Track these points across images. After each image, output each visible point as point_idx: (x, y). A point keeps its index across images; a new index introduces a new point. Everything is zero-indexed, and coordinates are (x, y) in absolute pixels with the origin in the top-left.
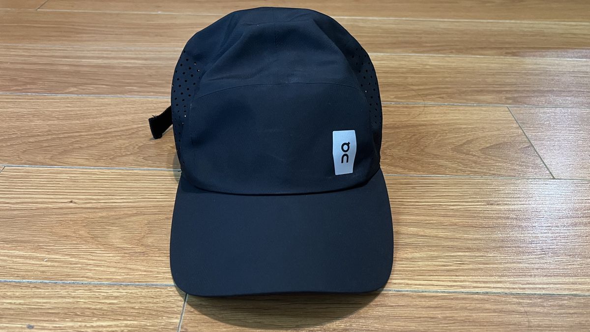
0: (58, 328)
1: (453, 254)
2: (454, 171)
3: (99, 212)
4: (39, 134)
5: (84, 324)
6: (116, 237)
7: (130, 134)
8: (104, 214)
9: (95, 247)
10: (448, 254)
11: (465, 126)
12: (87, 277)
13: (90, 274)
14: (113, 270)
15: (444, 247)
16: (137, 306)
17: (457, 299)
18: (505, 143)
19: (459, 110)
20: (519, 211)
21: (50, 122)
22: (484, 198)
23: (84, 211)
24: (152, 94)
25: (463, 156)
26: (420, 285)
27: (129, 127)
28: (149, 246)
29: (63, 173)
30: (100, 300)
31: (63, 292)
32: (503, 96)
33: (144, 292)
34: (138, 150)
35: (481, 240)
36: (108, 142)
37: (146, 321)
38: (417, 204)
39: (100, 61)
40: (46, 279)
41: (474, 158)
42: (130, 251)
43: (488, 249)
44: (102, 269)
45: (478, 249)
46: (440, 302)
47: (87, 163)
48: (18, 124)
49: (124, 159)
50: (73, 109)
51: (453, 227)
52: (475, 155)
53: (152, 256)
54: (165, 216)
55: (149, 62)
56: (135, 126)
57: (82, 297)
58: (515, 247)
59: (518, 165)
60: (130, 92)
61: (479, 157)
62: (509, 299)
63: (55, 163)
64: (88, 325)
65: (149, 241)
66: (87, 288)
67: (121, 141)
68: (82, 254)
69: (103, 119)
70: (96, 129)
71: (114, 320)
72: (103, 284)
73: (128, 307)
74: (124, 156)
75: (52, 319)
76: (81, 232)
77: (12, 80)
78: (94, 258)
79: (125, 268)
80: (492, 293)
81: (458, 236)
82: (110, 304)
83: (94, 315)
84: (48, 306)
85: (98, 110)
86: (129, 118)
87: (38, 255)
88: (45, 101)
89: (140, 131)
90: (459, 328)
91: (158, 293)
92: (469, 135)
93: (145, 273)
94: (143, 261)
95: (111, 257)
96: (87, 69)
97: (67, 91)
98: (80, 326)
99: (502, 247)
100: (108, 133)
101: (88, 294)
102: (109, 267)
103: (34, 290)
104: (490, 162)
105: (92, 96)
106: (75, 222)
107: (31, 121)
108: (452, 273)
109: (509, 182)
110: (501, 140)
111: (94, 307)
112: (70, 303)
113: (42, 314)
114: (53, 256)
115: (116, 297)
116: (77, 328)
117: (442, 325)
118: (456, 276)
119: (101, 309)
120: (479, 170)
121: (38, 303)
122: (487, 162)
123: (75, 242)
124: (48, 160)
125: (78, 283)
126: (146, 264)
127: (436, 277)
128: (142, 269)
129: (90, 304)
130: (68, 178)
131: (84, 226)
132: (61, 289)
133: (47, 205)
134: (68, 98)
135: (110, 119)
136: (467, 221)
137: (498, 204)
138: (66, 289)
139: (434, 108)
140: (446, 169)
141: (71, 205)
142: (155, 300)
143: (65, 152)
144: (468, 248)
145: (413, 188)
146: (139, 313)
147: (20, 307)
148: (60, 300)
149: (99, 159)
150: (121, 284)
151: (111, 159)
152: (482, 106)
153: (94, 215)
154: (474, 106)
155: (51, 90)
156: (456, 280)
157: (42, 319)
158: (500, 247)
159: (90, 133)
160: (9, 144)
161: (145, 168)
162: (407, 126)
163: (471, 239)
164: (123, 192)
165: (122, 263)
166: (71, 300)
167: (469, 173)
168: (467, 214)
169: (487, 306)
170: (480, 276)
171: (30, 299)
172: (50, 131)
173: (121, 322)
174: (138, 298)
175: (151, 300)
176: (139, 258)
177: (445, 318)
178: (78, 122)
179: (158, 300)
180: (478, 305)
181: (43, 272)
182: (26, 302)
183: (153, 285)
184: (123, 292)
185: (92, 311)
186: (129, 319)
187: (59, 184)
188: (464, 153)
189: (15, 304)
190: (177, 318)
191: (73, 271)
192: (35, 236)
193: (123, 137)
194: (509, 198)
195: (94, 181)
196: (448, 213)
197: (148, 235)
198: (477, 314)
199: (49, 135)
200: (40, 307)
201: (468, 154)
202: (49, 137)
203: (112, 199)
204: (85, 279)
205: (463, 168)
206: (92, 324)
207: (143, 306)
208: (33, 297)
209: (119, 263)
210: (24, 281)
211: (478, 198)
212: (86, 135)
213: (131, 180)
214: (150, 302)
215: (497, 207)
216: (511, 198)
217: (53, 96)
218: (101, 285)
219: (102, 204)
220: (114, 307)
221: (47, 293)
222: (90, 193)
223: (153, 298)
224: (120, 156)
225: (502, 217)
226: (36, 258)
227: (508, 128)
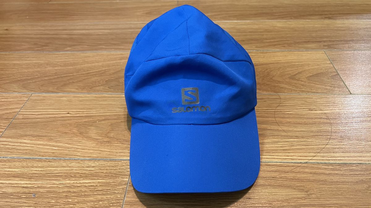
0: (62, 184)
1: (287, 140)
2: (290, 90)
3: (84, 119)
4: (51, 75)
5: (76, 182)
6: (93, 132)
7: (101, 74)
8: (86, 120)
9: (81, 138)
10: (284, 140)
11: (297, 64)
12: (77, 156)
13: (79, 154)
14: (92, 151)
15: (282, 136)
16: (105, 171)
17: (289, 166)
18: (322, 73)
19: (294, 54)
20: (328, 114)
21: (56, 68)
22: (307, 107)
23: (75, 118)
24: (113, 50)
25: (295, 82)
26: (267, 158)
27: (100, 70)
28: (111, 138)
29: (64, 97)
30: (84, 168)
31: (64, 164)
32: (322, 44)
33: (109, 164)
34: (105, 83)
35: (304, 131)
36: (89, 78)
37: (110, 180)
38: (267, 111)
39: (84, 32)
40: (54, 157)
41: (302, 83)
42: (101, 141)
43: (308, 137)
44: (85, 151)
45: (302, 137)
46: (279, 168)
47: (77, 91)
48: (39, 69)
49: (98, 88)
50: (69, 60)
51: (288, 124)
52: (303, 81)
53: (113, 143)
54: (120, 121)
55: (111, 31)
56: (104, 69)
57: (75, 167)
58: (325, 135)
59: (329, 86)
60: (101, 49)
61: (305, 82)
62: (320, 166)
63: (59, 91)
64: (78, 182)
65: (112, 135)
66: (77, 162)
67: (96, 78)
68: (75, 142)
69: (86, 65)
70: (82, 71)
71: (92, 179)
72: (86, 159)
73: (100, 172)
74: (98, 86)
75: (59, 179)
76: (74, 131)
77: (35, 44)
78: (81, 145)
79: (98, 150)
80: (310, 163)
81: (291, 129)
82: (90, 170)
83: (81, 177)
84: (56, 172)
85: (83, 60)
86: (100, 64)
87: (51, 144)
88: (54, 56)
89: (106, 72)
90: (289, 183)
91: (116, 164)
92: (300, 69)
93: (109, 153)
94: (108, 146)
95: (91, 144)
96: (76, 36)
97: (66, 49)
98: (74, 183)
99: (317, 135)
100: (88, 73)
101: (78, 165)
102: (90, 150)
103: (49, 163)
104: (312, 85)
105: (79, 52)
106: (70, 125)
107: (46, 68)
108: (286, 151)
109: (323, 96)
110: (320, 71)
111: (81, 172)
112: (68, 170)
113: (53, 176)
114: (59, 144)
115: (93, 167)
116: (72, 184)
117: (279, 182)
118: (289, 153)
119: (85, 173)
120: (305, 90)
121: (51, 170)
122: (310, 85)
123: (70, 136)
124: (55, 90)
125: (72, 159)
126: (110, 148)
127: (277, 154)
128: (108, 151)
129: (79, 171)
130: (67, 100)
131: (75, 127)
132: (64, 162)
133: (55, 116)
134: (66, 54)
135: (90, 65)
136: (296, 120)
137: (316, 110)
138: (65, 162)
139: (279, 53)
140: (285, 89)
141: (68, 115)
142: (115, 168)
143: (65, 85)
144: (296, 137)
145: (265, 101)
146: (106, 175)
147: (41, 172)
148: (62, 169)
149: (83, 88)
150: (96, 159)
151: (90, 88)
152: (308, 51)
153: (81, 120)
154: (303, 51)
155: (57, 50)
156: (288, 155)
157: (53, 179)
158: (315, 136)
159: (78, 74)
160: (34, 81)
161: (110, 93)
162: (262, 64)
163: (298, 131)
164: (97, 107)
165: (96, 147)
166: (69, 168)
167: (299, 91)
168: (297, 116)
169: (307, 170)
170: (303, 153)
171: (47, 168)
172: (56, 73)
173: (96, 180)
174: (105, 167)
175: (112, 168)
176: (106, 145)
177: (281, 178)
178: (71, 67)
179: (116, 168)
180: (301, 170)
181: (53, 153)
182: (44, 169)
183: (113, 160)
184: (97, 163)
185: (80, 174)
186: (100, 179)
187: (61, 103)
188: (296, 80)
189: (38, 171)
190: (126, 178)
191: (70, 152)
192: (49, 133)
193: (97, 75)
194: (323, 106)
195: (81, 101)
196: (285, 116)
197: (111, 132)
198: (300, 175)
199: (56, 75)
200: (52, 172)
201: (299, 80)
202: (56, 77)
203: (91, 111)
204: (76, 157)
205: (295, 89)
206: (80, 182)
207: (108, 171)
208: (48, 167)
209: (95, 147)
210: (43, 158)
211: (304, 107)
212: (77, 75)
213: (102, 100)
214: (112, 169)
215: (315, 112)
216: (324, 106)
217: (58, 53)
218: (85, 160)
219: (86, 114)
220: (92, 172)
221: (55, 165)
222: (79, 108)
223: (113, 167)
224: (95, 87)
225: (318, 118)
226: (50, 145)
227: (324, 64)
